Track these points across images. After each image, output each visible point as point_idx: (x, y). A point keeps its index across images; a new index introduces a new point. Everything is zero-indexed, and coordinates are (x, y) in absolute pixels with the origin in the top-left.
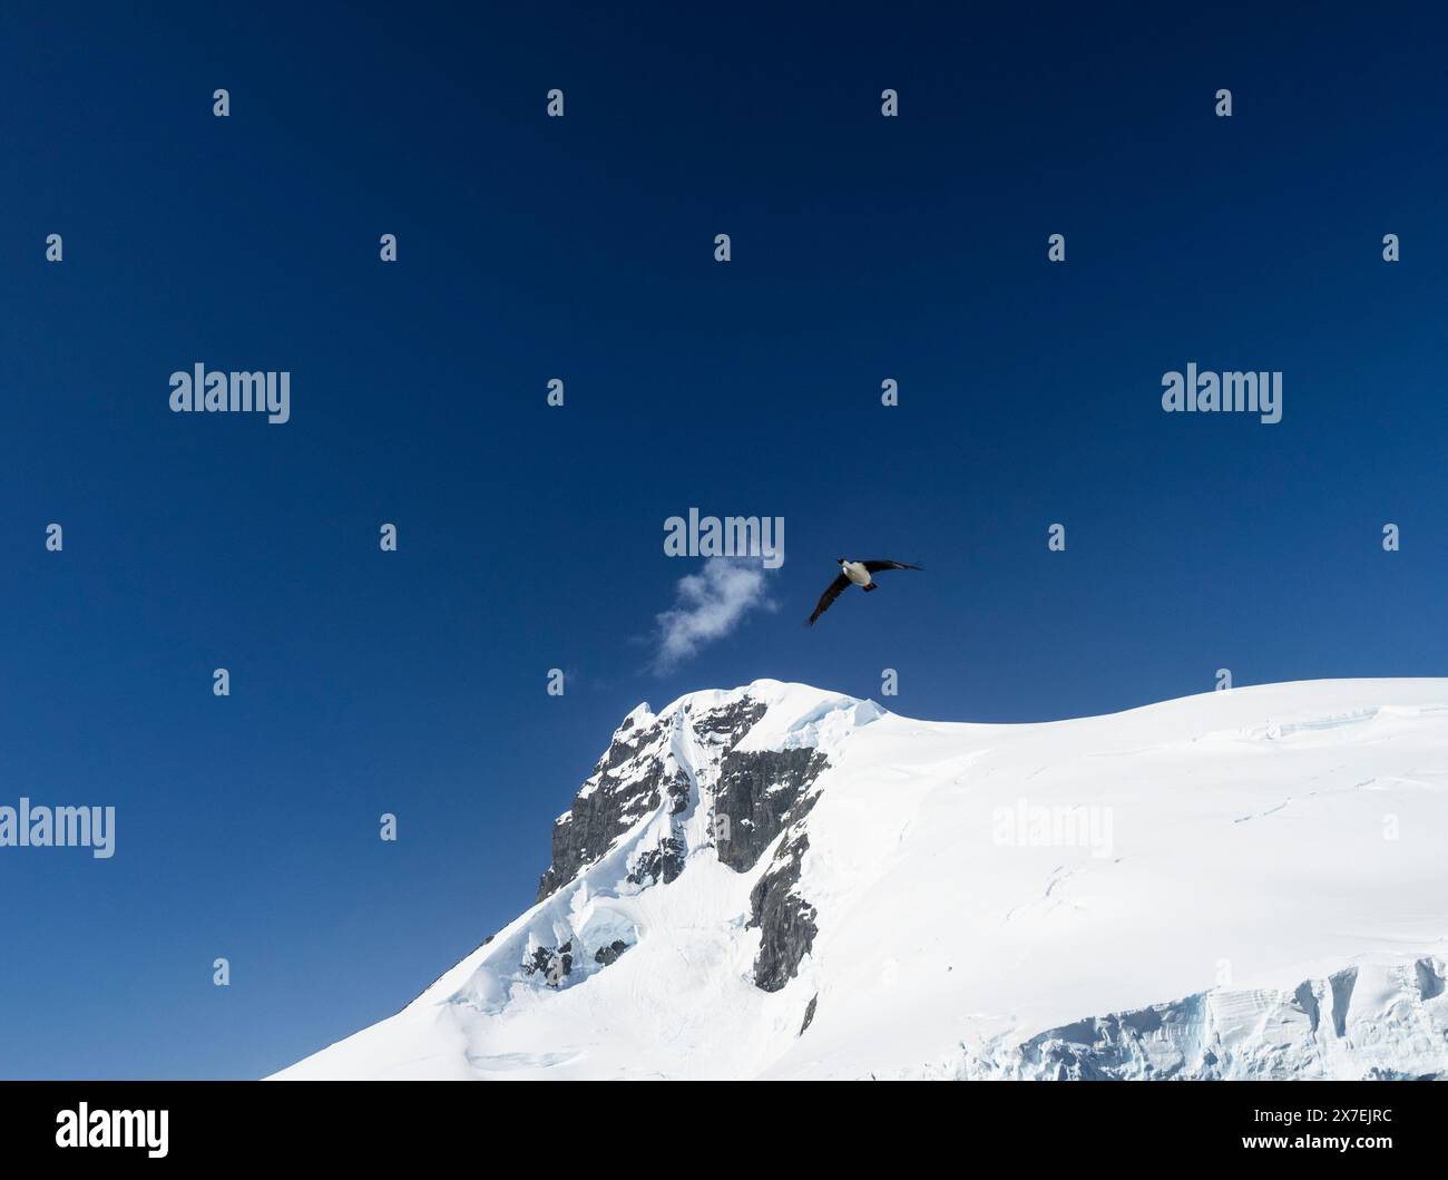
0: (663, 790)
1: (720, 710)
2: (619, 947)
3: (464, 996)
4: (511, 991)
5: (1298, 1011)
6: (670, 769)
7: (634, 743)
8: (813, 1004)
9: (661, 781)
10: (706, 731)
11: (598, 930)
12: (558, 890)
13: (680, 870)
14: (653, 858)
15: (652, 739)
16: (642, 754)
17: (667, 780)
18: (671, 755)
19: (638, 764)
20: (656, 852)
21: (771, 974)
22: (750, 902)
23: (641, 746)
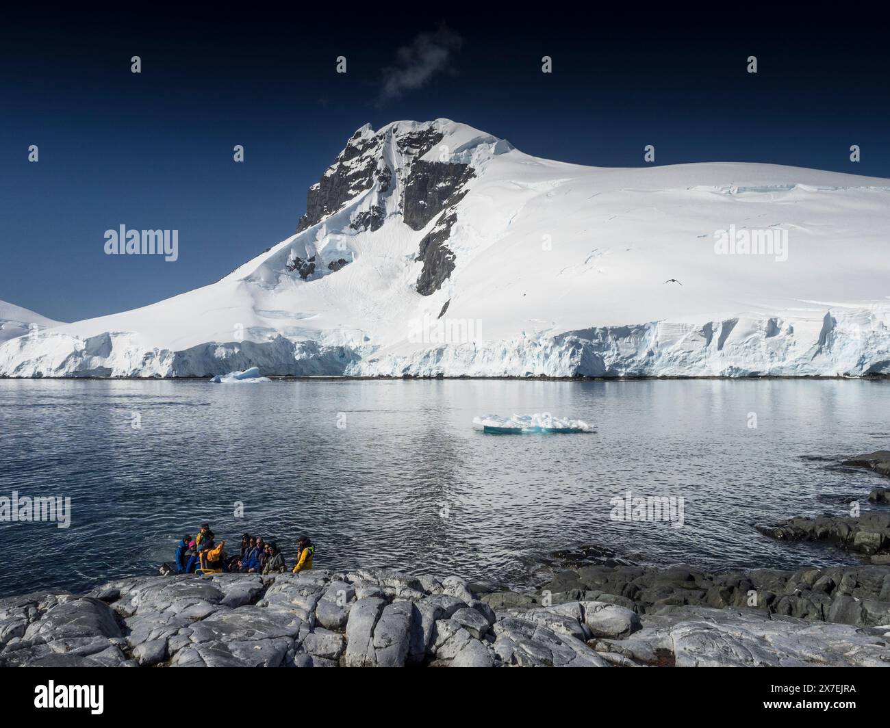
0: (375, 178)
1: (415, 134)
2: (342, 263)
3: (253, 278)
4: (280, 278)
5: (702, 336)
6: (381, 165)
7: (360, 147)
8: (447, 304)
9: (374, 172)
10: (404, 146)
11: (330, 252)
12: (309, 228)
13: (381, 225)
14: (366, 216)
15: (372, 146)
16: (365, 155)
17: (378, 172)
18: (382, 157)
19: (362, 160)
20: (368, 213)
21: (426, 286)
22: (419, 247)
23: (364, 150)
